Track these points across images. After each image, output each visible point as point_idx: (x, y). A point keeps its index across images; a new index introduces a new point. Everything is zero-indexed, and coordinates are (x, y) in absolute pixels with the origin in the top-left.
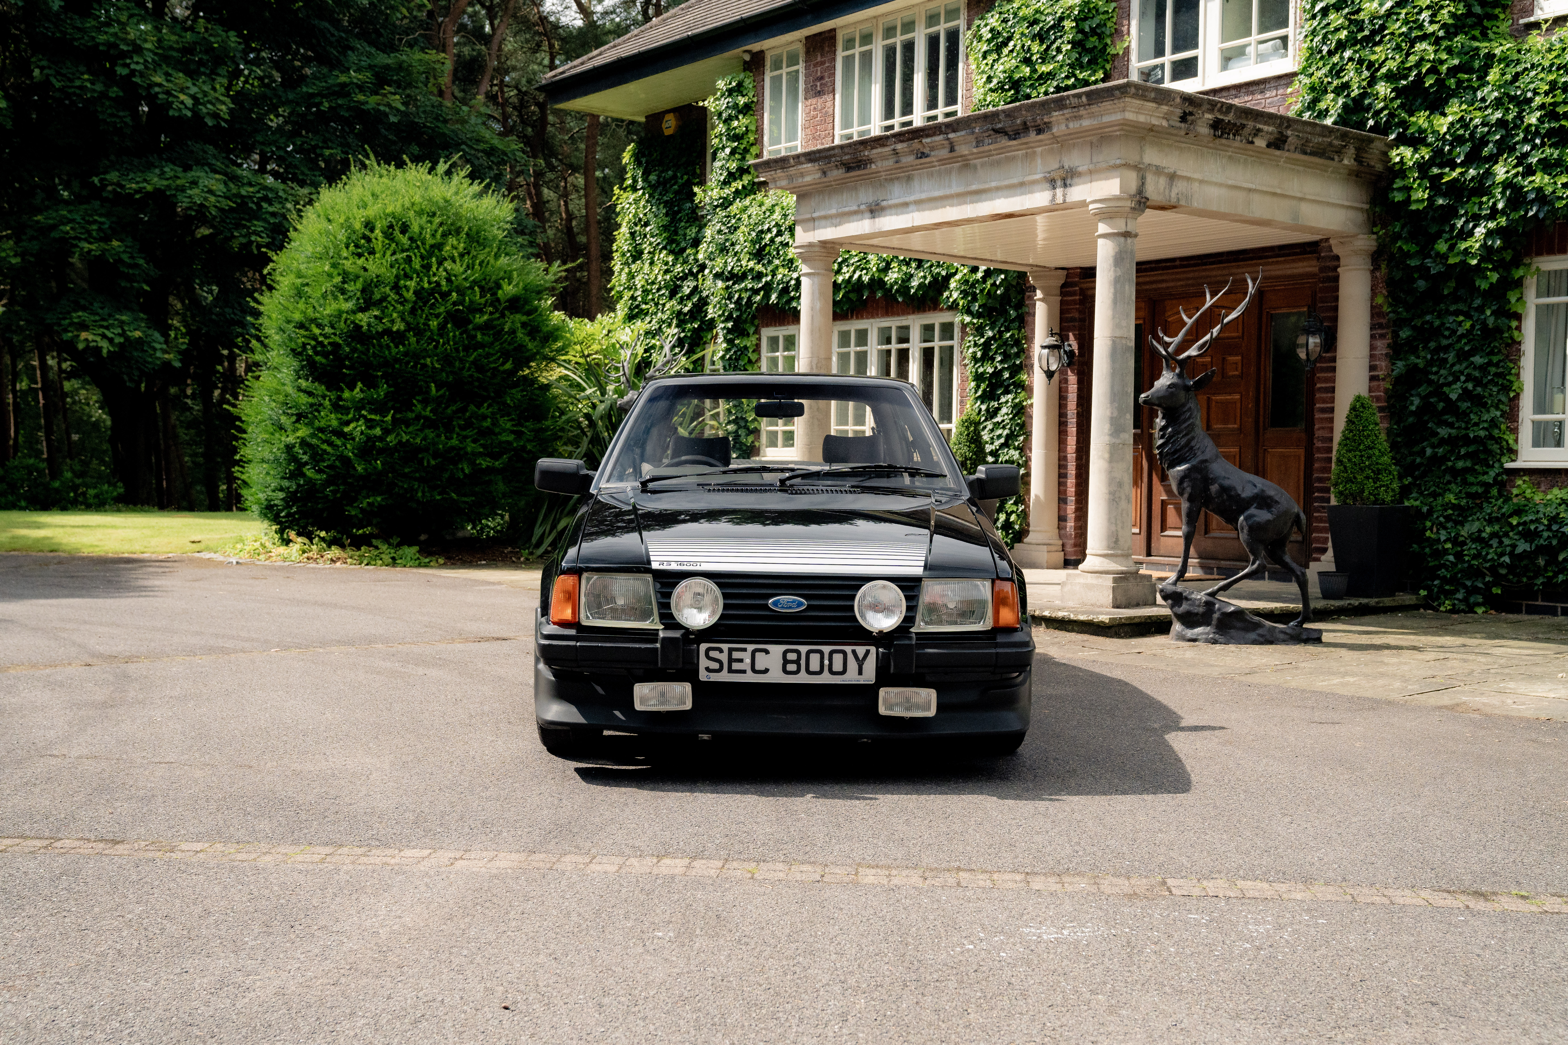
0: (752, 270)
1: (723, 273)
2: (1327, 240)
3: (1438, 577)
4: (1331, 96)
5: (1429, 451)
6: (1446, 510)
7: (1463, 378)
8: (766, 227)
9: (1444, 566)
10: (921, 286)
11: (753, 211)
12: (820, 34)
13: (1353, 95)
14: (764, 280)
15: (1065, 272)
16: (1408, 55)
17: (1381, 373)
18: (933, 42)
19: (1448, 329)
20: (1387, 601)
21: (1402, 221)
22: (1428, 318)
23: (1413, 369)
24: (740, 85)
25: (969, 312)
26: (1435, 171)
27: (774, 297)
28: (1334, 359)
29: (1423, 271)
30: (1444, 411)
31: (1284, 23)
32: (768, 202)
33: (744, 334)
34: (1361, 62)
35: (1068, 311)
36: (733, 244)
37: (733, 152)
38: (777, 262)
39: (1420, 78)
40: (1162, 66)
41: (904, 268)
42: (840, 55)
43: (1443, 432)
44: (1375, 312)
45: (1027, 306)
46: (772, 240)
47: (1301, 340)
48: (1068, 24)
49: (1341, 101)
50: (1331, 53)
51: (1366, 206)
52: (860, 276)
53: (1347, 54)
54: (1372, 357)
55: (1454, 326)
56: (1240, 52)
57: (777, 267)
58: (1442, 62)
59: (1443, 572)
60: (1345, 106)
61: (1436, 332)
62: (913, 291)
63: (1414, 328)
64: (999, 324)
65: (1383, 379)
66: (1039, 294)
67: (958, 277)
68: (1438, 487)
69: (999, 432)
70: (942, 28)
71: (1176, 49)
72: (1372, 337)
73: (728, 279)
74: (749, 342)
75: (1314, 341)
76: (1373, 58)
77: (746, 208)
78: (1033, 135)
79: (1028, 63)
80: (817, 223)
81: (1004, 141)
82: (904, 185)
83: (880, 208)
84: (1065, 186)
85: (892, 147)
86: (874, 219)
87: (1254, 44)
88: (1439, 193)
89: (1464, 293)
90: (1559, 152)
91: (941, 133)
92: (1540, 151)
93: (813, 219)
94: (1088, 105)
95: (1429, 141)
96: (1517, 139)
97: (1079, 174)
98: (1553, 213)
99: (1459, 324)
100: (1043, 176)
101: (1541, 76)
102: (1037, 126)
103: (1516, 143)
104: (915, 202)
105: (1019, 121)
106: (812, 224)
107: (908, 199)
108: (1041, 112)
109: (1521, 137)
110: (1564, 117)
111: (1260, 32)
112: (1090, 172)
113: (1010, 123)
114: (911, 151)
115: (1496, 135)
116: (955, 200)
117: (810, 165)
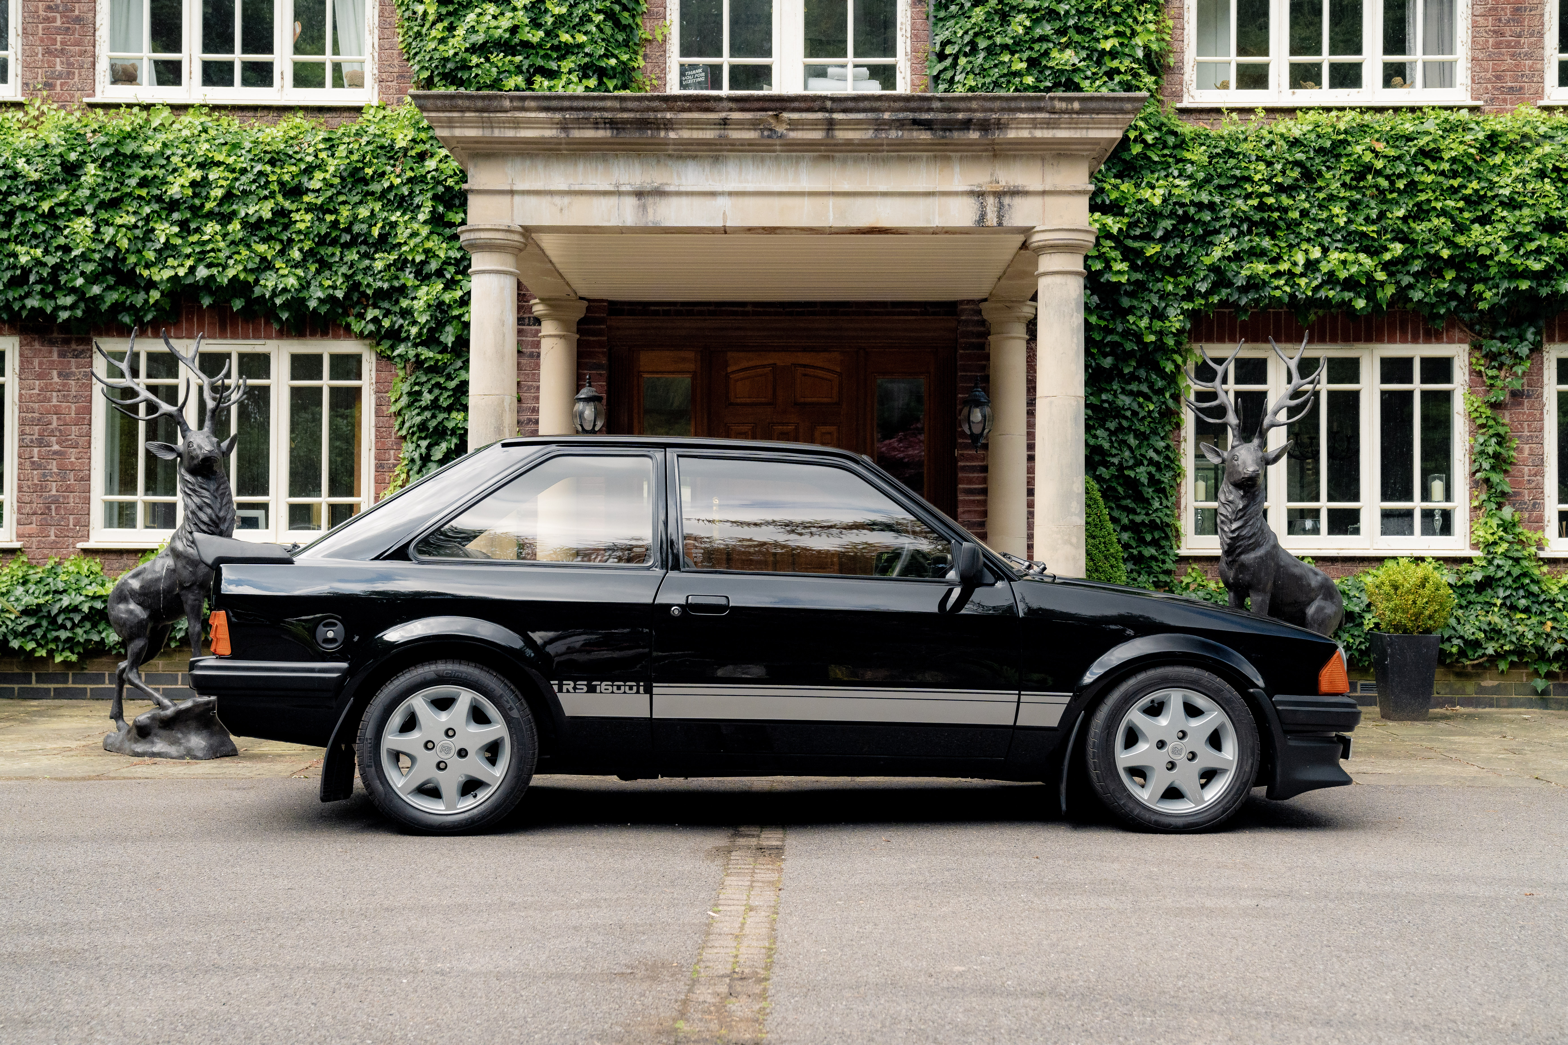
2: (975, 302)
7: (1146, 463)
10: (327, 299)
19: (1128, 409)
22: (1107, 396)
30: (1129, 496)
31: (889, 53)
40: (716, 68)
43: (1126, 518)
55: (1135, 406)
61: (1118, 412)
62: (310, 305)
71: (737, 51)
78: (974, 135)
79: (536, 24)
80: (517, 199)
81: (925, 136)
82: (707, 169)
83: (660, 193)
84: (1001, 206)
85: (723, 115)
86: (644, 208)
87: (850, 66)
88: (1134, 267)
89: (1142, 373)
90: (1266, 243)
91: (823, 109)
92: (1247, 238)
93: (512, 193)
94: (1077, 113)
95: (1127, 211)
96: (1223, 223)
97: (1025, 193)
98: (1257, 301)
99: (1140, 405)
100: (968, 188)
101: (1243, 164)
102: (985, 126)
103: (1222, 227)
104: (731, 194)
105: (960, 116)
106: (506, 200)
107: (718, 188)
108: (1003, 110)
109: (1228, 221)
110: (1270, 208)
111: (857, 54)
112: (1044, 193)
113: (945, 116)
114: (754, 125)
115: (1207, 216)
116: (806, 201)
117: (543, 115)
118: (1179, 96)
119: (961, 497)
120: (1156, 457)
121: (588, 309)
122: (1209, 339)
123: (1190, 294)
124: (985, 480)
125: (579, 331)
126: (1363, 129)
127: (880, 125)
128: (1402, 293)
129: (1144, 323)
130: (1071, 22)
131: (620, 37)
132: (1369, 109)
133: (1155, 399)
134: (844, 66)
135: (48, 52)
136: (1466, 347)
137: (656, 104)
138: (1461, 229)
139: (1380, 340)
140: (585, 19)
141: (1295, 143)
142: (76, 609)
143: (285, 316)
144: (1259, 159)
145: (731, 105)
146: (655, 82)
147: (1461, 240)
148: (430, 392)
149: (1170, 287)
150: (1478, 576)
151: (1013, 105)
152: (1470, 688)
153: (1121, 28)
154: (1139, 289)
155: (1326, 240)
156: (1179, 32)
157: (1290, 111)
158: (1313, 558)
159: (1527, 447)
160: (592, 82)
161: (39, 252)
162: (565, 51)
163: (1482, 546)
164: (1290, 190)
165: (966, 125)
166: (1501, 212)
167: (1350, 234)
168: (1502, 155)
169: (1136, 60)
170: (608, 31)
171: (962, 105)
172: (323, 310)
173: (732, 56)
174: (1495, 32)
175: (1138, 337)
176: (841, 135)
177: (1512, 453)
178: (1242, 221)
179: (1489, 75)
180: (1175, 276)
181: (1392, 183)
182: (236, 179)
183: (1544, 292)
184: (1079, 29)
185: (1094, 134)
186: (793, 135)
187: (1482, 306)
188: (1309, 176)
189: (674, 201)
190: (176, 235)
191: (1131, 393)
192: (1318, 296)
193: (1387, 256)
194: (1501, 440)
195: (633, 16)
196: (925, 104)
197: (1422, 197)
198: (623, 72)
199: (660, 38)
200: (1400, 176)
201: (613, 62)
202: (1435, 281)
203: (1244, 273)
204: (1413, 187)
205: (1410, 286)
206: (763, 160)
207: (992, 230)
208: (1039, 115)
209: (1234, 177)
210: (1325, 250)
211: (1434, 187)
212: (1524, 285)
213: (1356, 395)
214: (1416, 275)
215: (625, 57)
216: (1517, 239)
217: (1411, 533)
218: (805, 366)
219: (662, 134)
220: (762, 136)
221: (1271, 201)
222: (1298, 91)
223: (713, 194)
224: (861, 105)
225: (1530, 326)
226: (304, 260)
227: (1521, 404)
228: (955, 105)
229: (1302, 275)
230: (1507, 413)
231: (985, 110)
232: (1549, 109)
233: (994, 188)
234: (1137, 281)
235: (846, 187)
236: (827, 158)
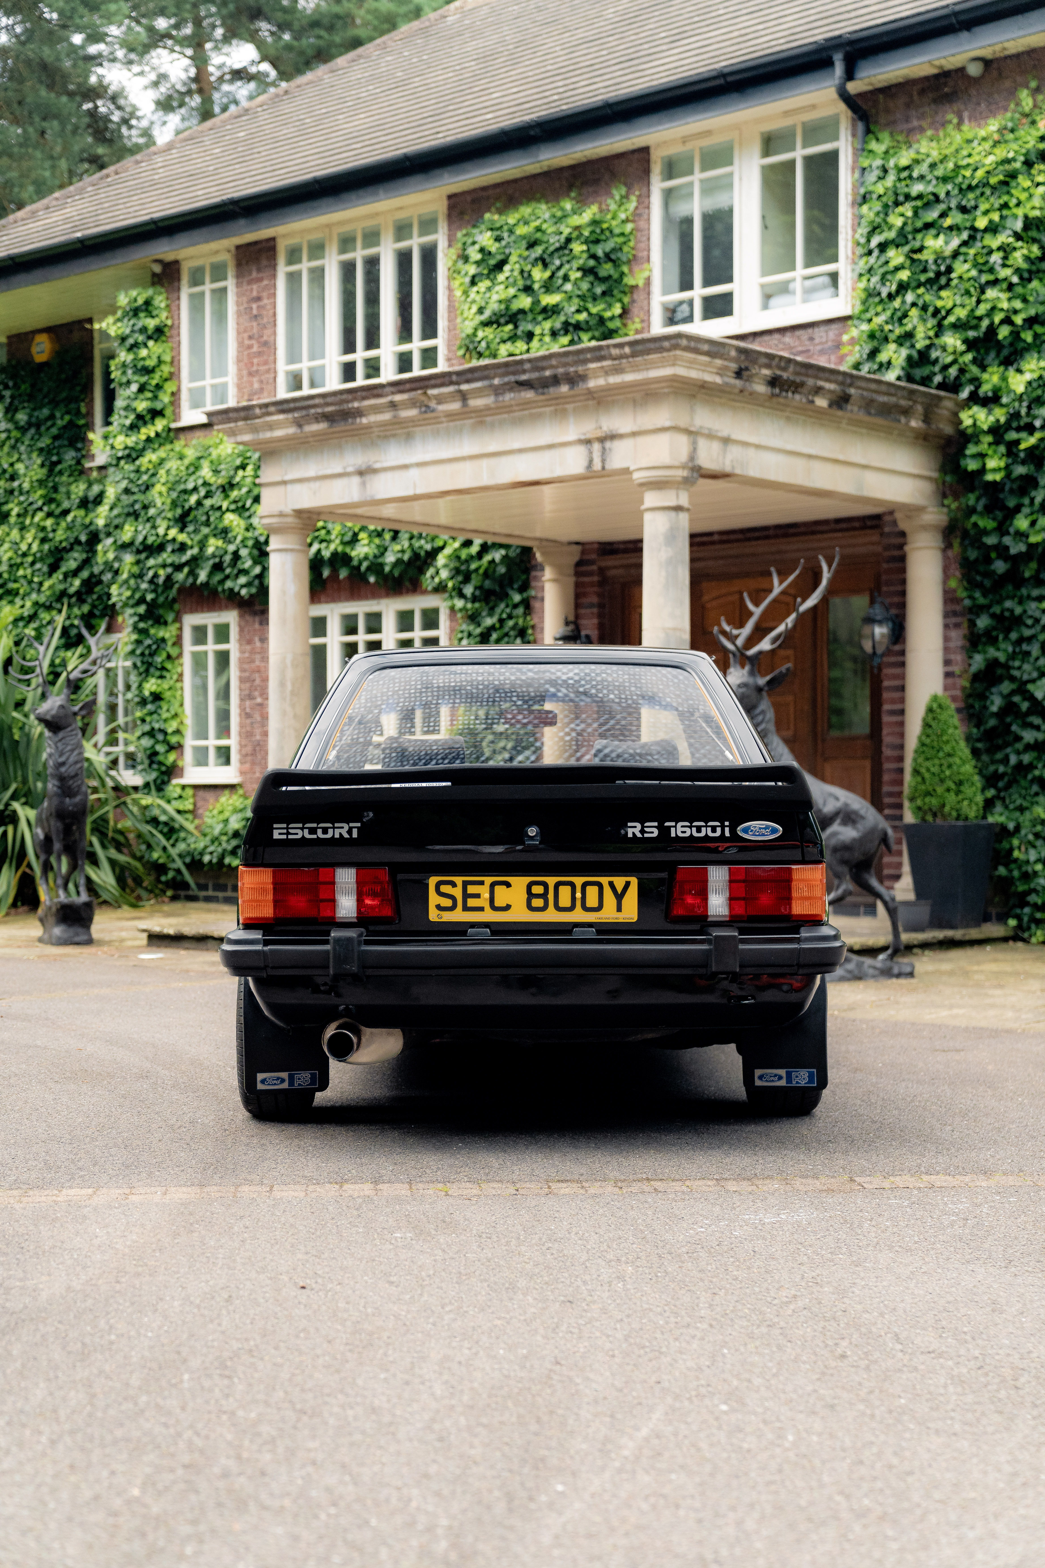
0: (174, 540)
1: (131, 544)
2: (891, 513)
3: (1027, 904)
4: (892, 346)
5: (1013, 759)
6: (1034, 826)
8: (190, 486)
9: (1034, 890)
10: (399, 562)
11: (173, 464)
12: (256, 243)
13: (919, 346)
14: (189, 553)
15: (579, 548)
16: (979, 302)
17: (957, 669)
18: (404, 260)
19: (1031, 617)
20: (974, 933)
21: (977, 493)
22: (1008, 604)
23: (993, 664)
24: (148, 303)
25: (461, 595)
26: (1012, 435)
27: (203, 576)
28: (903, 653)
29: (1002, 551)
30: (1029, 712)
31: (835, 259)
32: (191, 454)
33: (160, 622)
34: (924, 308)
35: (585, 595)
36: (145, 507)
37: (142, 389)
38: (205, 530)
39: (992, 330)
40: (691, 303)
41: (377, 541)
42: (283, 270)
43: (1029, 736)
44: (949, 598)
45: (534, 588)
46: (199, 503)
47: (866, 630)
48: (578, 248)
49: (904, 352)
50: (891, 297)
51: (935, 475)
52: (319, 551)
53: (910, 297)
54: (946, 649)
56: (784, 289)
57: (206, 537)
58: (1016, 312)
59: (1033, 898)
60: (909, 358)
61: (1017, 621)
62: (387, 569)
63: (993, 616)
64: (498, 610)
65: (960, 676)
66: (548, 573)
67: (447, 551)
68: (1024, 798)
69: (502, 744)
70: (415, 243)
71: (707, 283)
72: (946, 626)
73: (139, 552)
74: (167, 633)
75: (880, 631)
76: (939, 304)
77: (162, 462)
78: (564, 389)
80: (289, 487)
81: (529, 394)
83: (373, 471)
84: (604, 451)
85: (389, 398)
86: (364, 484)
87: (799, 280)
91: (452, 383)
93: (284, 483)
94: (632, 357)
97: (618, 437)
100: (578, 437)
102: (570, 380)
105: (548, 373)
106: (280, 489)
111: (805, 266)
112: (634, 434)
113: (536, 375)
114: (413, 403)
116: (468, 464)
117: (281, 417)
119: (885, 719)
127: (497, 391)
134: (793, 281)
135: (250, 373)
165: (555, 381)
171: (544, 364)
173: (703, 287)
176: (473, 403)
186: (441, 408)
189: (382, 476)
199: (641, 282)
207: (597, 475)
208: (605, 363)
219: (358, 420)
220: (421, 413)
223: (405, 467)
231: (565, 365)
233: (599, 434)
234: (1021, 477)
235: (493, 447)
236: (482, 423)
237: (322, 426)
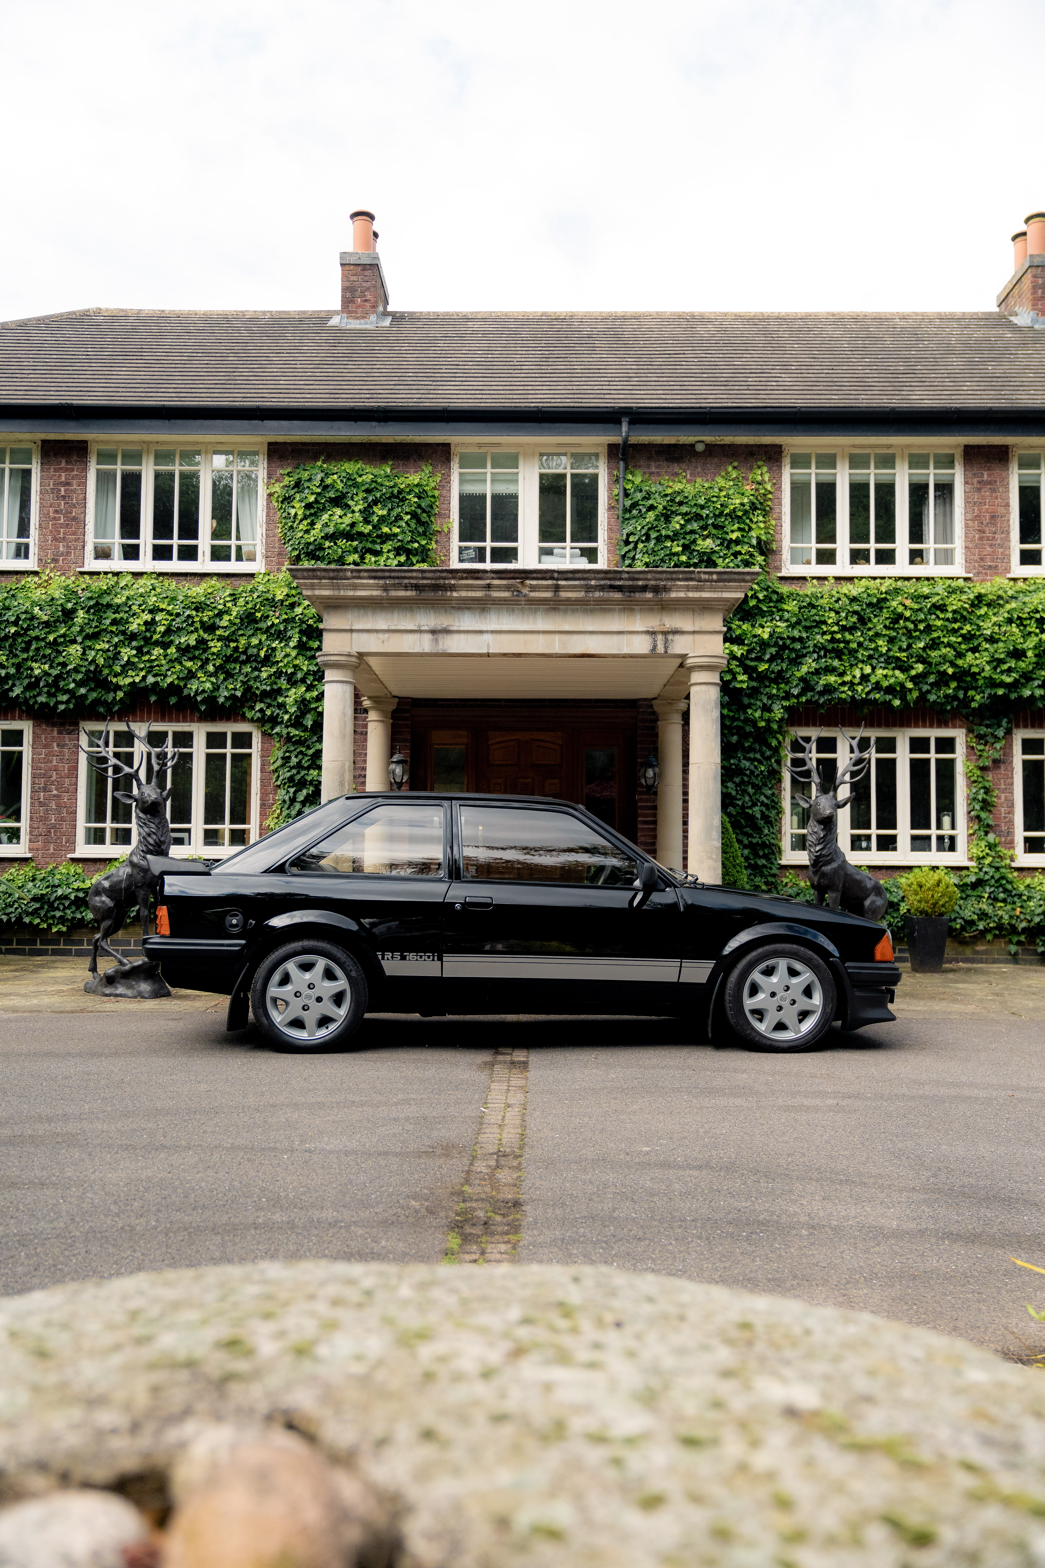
7: (759, 804)
12: (64, 441)
15: (398, 700)
31: (595, 540)
35: (399, 733)
40: (483, 549)
42: (94, 466)
44: (684, 754)
54: (684, 785)
55: (752, 768)
56: (555, 551)
62: (219, 701)
66: (375, 716)
70: (235, 470)
71: (496, 538)
72: (684, 772)
75: (653, 771)
78: (649, 595)
79: (367, 521)
80: (355, 635)
81: (618, 595)
82: (477, 616)
83: (447, 631)
84: (666, 641)
85: (488, 582)
86: (436, 640)
87: (568, 548)
88: (751, 678)
89: (757, 746)
90: (836, 663)
91: (552, 578)
92: (823, 660)
93: (351, 631)
94: (716, 581)
95: (746, 642)
96: (808, 650)
97: (682, 632)
98: (830, 700)
99: (756, 767)
100: (645, 629)
101: (821, 613)
102: (656, 590)
103: (807, 653)
104: (492, 632)
105: (640, 583)
106: (347, 636)
107: (484, 628)
108: (667, 579)
109: (811, 649)
110: (839, 641)
111: (573, 541)
112: (694, 632)
113: (631, 583)
114: (507, 588)
115: (798, 646)
116: (541, 636)
117: (372, 581)
118: (779, 569)
119: (640, 826)
120: (766, 801)
121: (398, 703)
122: (800, 724)
123: (788, 696)
124: (655, 815)
125: (392, 718)
126: (897, 591)
127: (588, 589)
128: (923, 696)
129: (758, 714)
130: (710, 522)
131: (421, 530)
132: (900, 578)
133: (765, 763)
134: (564, 548)
135: (55, 539)
136: (964, 731)
137: (444, 575)
138: (960, 655)
139: (909, 725)
140: (398, 518)
141: (854, 600)
142: (66, 897)
143: (203, 708)
144: (830, 609)
145: (493, 575)
146: (443, 558)
147: (960, 662)
148: (296, 757)
149: (774, 691)
150: (973, 879)
151: (674, 576)
152: (968, 952)
153: (742, 526)
154: (754, 692)
155: (874, 662)
156: (779, 528)
157: (850, 579)
158: (868, 867)
159: (1003, 795)
160: (403, 559)
161: (47, 667)
162: (385, 538)
163: (975, 859)
164: (851, 629)
165: (644, 589)
166: (986, 645)
167: (889, 658)
168: (985, 608)
169: (752, 546)
170: (413, 525)
171: (641, 576)
172: (228, 704)
173: (492, 541)
174: (979, 530)
175: (754, 723)
176: (564, 595)
177: (994, 799)
178: (820, 649)
179: (976, 558)
180: (778, 684)
181: (916, 626)
182: (173, 620)
183: (1013, 696)
184: (715, 526)
185: (726, 595)
186: (532, 594)
187: (974, 705)
188: (863, 621)
189: (456, 637)
190: (135, 656)
191: (749, 759)
192: (869, 697)
193: (913, 673)
194: (987, 791)
195: (429, 516)
196: (618, 576)
197: (935, 635)
198: (422, 552)
199: (446, 530)
200: (921, 621)
201: (416, 545)
202: (943, 688)
203: (821, 682)
204: (929, 629)
205: (928, 692)
206: (513, 610)
207: (660, 656)
208: (691, 583)
209: (815, 621)
210: (874, 668)
211: (943, 628)
212: (1000, 692)
213: (894, 761)
214: (931, 685)
215: (424, 542)
216: (996, 662)
217: (930, 850)
218: (538, 740)
219: (449, 594)
220: (513, 595)
221: (839, 636)
222: (855, 566)
223: (481, 632)
224: (577, 576)
225: (1004, 717)
226: (216, 672)
227: (999, 767)
228: (637, 576)
229: (859, 684)
230: (990, 774)
231: (656, 579)
232: (1015, 580)
233: (662, 629)
234: (753, 687)
235: (567, 628)
236: (555, 609)
237: (414, 593)
